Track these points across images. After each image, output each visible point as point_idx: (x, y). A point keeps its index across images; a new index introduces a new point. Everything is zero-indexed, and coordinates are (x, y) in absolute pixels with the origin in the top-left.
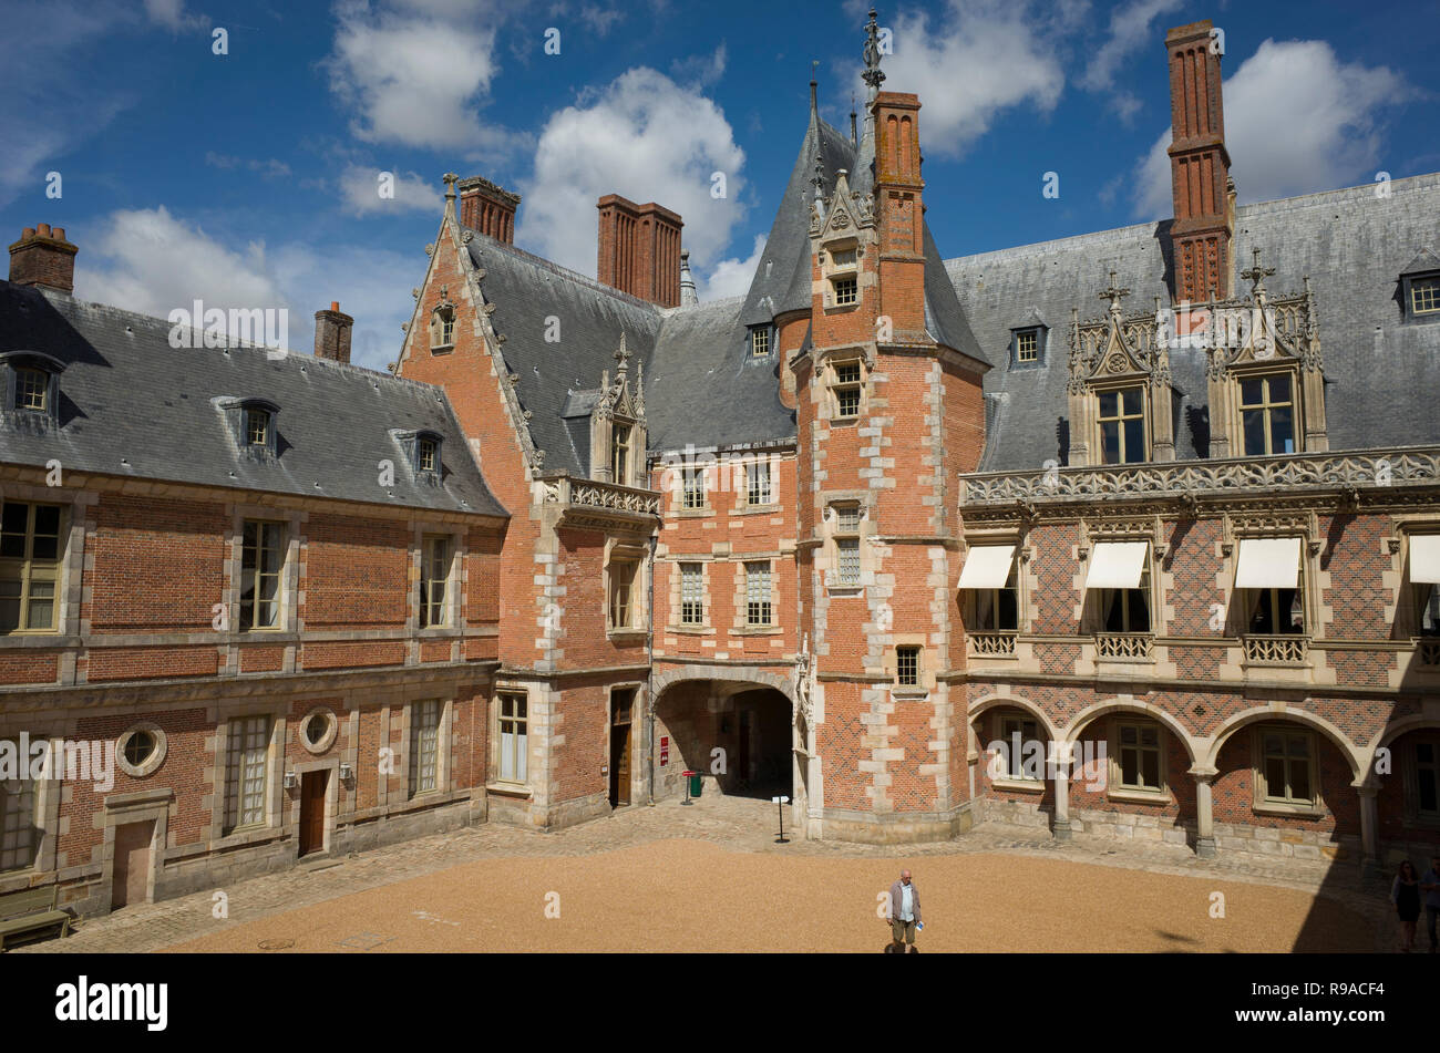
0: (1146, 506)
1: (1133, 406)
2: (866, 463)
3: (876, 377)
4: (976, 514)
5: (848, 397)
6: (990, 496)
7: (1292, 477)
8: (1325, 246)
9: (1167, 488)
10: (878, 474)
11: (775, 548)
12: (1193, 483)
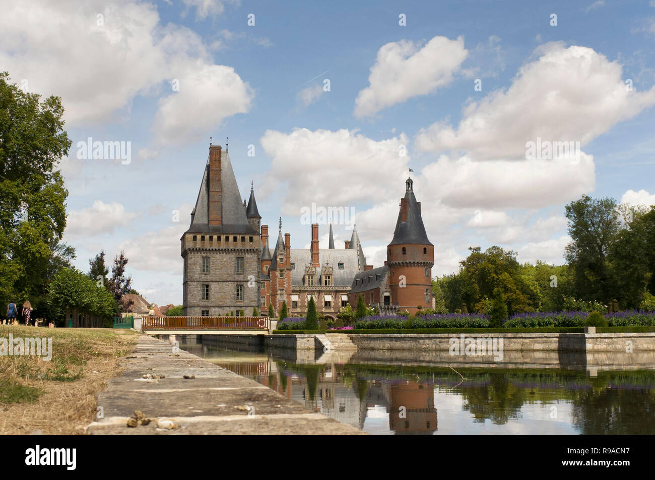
0: (315, 291)
1: (312, 278)
2: (285, 284)
3: (286, 273)
4: (293, 291)
5: (281, 275)
6: (295, 289)
7: (330, 289)
8: (329, 257)
9: (318, 289)
10: (286, 286)
11: (266, 295)
12: (320, 288)
